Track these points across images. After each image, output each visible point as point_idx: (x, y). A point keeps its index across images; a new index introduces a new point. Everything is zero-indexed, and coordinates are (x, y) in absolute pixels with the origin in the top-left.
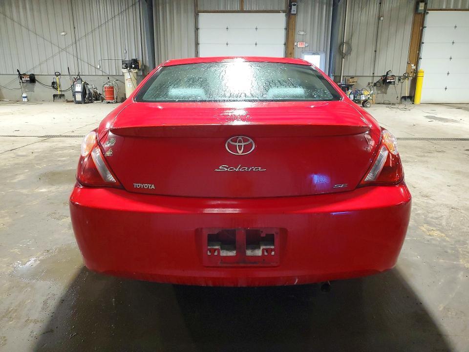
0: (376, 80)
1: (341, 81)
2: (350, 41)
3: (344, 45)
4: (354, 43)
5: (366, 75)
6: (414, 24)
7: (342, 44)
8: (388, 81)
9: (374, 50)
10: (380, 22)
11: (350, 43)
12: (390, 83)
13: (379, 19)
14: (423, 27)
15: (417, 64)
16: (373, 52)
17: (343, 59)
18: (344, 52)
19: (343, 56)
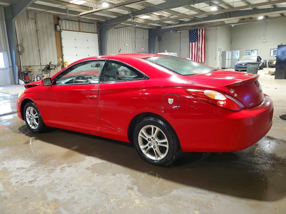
0: (43, 67)
1: (22, 69)
2: (22, 44)
3: (19, 47)
4: (25, 45)
5: (37, 65)
6: (56, 36)
7: (18, 45)
8: (51, 68)
9: (38, 50)
10: (38, 34)
11: (22, 45)
12: (51, 69)
13: (37, 32)
14: (61, 39)
15: (62, 58)
16: (38, 51)
17: (20, 56)
18: (20, 51)
19: (19, 53)
